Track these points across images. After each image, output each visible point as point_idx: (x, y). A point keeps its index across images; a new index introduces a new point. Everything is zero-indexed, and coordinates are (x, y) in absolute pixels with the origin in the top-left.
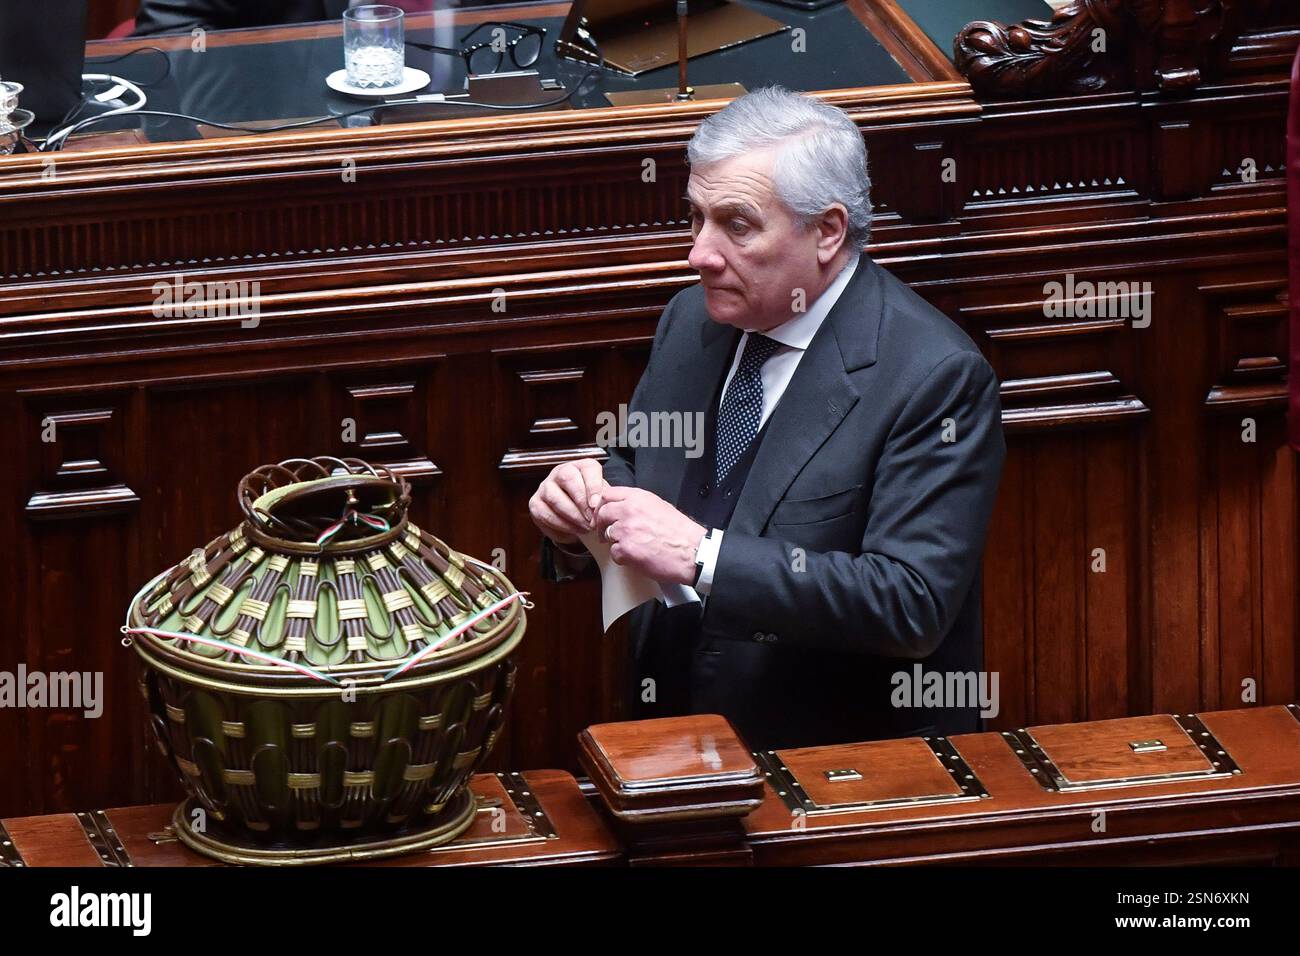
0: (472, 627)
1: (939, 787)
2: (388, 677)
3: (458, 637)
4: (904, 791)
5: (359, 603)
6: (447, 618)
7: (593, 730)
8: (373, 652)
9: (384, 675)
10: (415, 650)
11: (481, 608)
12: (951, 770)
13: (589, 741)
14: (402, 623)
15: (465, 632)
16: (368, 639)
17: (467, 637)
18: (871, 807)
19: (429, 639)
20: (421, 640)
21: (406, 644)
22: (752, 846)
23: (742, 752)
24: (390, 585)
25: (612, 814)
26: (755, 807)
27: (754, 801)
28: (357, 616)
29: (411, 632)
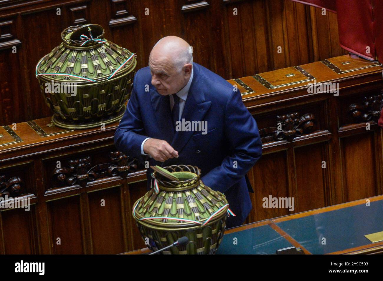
0: (126, 64)
2: (108, 79)
3: (122, 67)
5: (97, 61)
6: (119, 62)
8: (103, 73)
9: (107, 79)
10: (113, 72)
11: (126, 59)
12: (243, 86)
14: (108, 66)
15: (124, 66)
16: (102, 71)
17: (124, 67)
19: (116, 69)
20: (114, 69)
21: (110, 71)
24: (104, 56)
28: (98, 64)
29: (112, 68)
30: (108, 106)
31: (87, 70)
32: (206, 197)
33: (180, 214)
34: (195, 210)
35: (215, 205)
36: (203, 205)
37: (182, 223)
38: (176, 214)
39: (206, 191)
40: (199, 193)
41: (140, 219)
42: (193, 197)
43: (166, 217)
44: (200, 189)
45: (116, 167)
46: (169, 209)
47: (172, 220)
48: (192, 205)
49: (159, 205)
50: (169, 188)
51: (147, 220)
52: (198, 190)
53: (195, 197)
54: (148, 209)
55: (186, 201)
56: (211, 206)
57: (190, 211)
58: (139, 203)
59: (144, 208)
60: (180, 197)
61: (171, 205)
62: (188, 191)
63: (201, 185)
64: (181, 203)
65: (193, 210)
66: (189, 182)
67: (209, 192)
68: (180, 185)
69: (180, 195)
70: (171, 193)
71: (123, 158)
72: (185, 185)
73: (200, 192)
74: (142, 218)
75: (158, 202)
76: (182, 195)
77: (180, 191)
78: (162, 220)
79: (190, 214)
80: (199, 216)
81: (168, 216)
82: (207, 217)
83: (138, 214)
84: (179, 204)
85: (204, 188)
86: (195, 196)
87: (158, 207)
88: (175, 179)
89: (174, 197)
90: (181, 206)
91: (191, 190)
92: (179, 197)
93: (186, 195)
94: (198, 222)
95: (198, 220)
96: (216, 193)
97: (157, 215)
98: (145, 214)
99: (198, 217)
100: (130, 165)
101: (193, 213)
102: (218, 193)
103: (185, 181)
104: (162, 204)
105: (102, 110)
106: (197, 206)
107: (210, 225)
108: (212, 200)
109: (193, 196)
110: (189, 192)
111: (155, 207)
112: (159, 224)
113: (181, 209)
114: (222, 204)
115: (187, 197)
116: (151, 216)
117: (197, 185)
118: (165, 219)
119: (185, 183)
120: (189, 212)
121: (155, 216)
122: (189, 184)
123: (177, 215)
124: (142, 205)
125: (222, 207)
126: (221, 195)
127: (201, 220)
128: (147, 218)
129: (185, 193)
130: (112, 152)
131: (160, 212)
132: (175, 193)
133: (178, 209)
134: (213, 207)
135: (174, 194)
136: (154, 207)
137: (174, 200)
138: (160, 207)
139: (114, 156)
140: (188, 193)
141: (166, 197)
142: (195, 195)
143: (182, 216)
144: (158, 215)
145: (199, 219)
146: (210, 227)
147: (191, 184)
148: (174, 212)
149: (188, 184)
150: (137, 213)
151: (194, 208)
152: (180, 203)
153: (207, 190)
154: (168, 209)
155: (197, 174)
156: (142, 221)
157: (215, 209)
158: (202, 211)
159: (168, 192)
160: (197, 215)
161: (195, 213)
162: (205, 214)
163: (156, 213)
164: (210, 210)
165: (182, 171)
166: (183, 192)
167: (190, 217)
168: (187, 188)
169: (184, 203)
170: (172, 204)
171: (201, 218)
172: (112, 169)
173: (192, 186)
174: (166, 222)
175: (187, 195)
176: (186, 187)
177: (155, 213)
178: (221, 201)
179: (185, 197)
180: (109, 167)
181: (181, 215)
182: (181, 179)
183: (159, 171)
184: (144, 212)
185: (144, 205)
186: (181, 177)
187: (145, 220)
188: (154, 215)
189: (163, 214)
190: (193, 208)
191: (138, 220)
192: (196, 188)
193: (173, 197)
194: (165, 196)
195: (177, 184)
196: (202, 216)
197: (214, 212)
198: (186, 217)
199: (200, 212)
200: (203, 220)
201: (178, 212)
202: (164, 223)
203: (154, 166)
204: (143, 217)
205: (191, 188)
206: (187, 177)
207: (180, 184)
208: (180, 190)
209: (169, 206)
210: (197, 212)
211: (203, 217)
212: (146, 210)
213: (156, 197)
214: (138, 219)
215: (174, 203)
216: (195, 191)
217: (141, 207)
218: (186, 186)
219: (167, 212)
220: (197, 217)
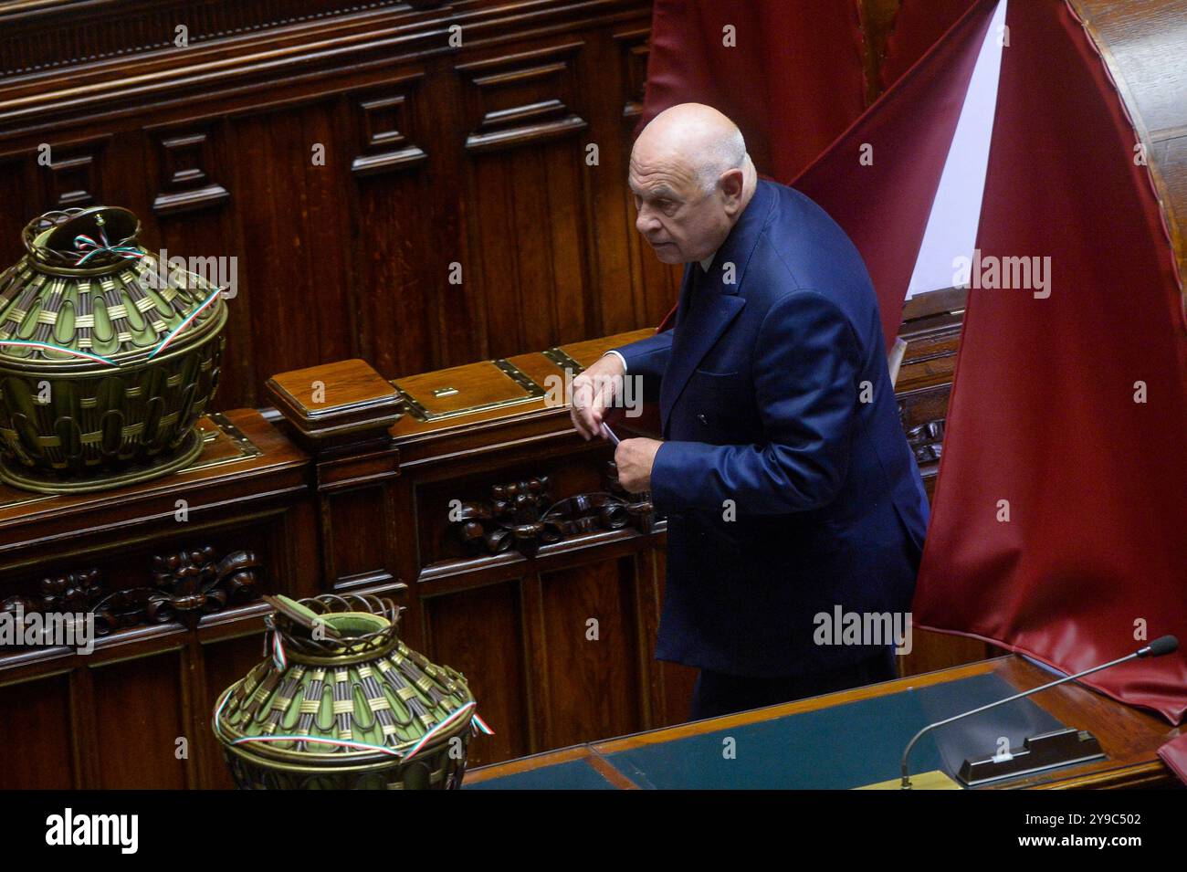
0: (198, 317)
1: (514, 393)
2: (150, 357)
3: (189, 324)
4: (490, 399)
5: (121, 307)
6: (179, 311)
7: (277, 378)
8: (136, 342)
9: (147, 356)
10: (163, 337)
11: (200, 302)
12: (517, 381)
13: (275, 386)
14: (151, 320)
15: (193, 321)
16: (132, 334)
17: (194, 323)
18: (471, 411)
19: (171, 328)
20: (166, 330)
21: (156, 334)
22: (397, 447)
23: (384, 382)
24: (140, 296)
25: (303, 435)
26: (399, 419)
27: (398, 416)
28: (122, 316)
29: (159, 326)
30: (150, 431)
31: (91, 332)
32: (413, 683)
33: (343, 729)
34: (384, 716)
35: (439, 704)
36: (404, 704)
37: (348, 754)
38: (332, 728)
39: (414, 666)
40: (396, 671)
41: (232, 740)
42: (379, 682)
43: (304, 735)
44: (397, 659)
45: (168, 599)
46: (314, 714)
47: (320, 745)
48: (378, 704)
49: (285, 703)
50: (314, 658)
51: (252, 744)
52: (393, 663)
53: (385, 683)
54: (256, 714)
55: (358, 691)
56: (428, 707)
57: (371, 721)
58: (231, 697)
59: (243, 711)
60: (344, 682)
61: (318, 702)
62: (366, 666)
63: (400, 649)
64: (346, 699)
65: (377, 716)
66: (368, 641)
67: (422, 669)
68: (342, 650)
69: (342, 676)
70: (319, 671)
71: (188, 572)
72: (356, 648)
73: (398, 667)
74: (238, 738)
75: (283, 695)
76: (349, 675)
77: (343, 666)
78: (294, 745)
79: (371, 729)
80: (395, 734)
81: (309, 734)
82: (416, 735)
83: (228, 726)
84: (340, 699)
85: (408, 657)
86: (384, 680)
87: (284, 709)
88: (332, 632)
89: (326, 682)
90: (345, 706)
91: (373, 663)
92: (339, 683)
93: (358, 676)
94: (391, 750)
95: (392, 744)
96: (442, 671)
97: (279, 729)
98: (246, 726)
99: (392, 736)
100: (207, 593)
101: (377, 724)
102: (447, 673)
103: (356, 639)
104: (293, 699)
105: (133, 440)
106: (388, 707)
107: (424, 760)
108: (430, 690)
109: (380, 680)
110: (368, 668)
111: (274, 707)
112: (286, 754)
113: (346, 714)
114: (457, 703)
115: (361, 681)
116: (262, 734)
117: (389, 650)
118: (302, 741)
119: (357, 643)
120: (366, 724)
121: (273, 734)
122: (369, 646)
123: (334, 731)
124: (239, 702)
125: (456, 708)
126: (455, 678)
127: (401, 746)
128: (253, 737)
129: (356, 670)
130: (158, 558)
131: (289, 722)
132: (330, 669)
133: (337, 715)
134: (431, 709)
135: (327, 673)
136: (272, 709)
137: (327, 688)
138: (289, 708)
139: (164, 567)
140: (365, 672)
141: (306, 682)
142: (383, 675)
143: (348, 733)
144: (283, 729)
145: (395, 743)
146: (424, 764)
147: (374, 647)
148: (325, 722)
149: (365, 647)
150: (225, 723)
151: (382, 712)
152: (343, 698)
153: (416, 664)
154: (310, 714)
155: (389, 617)
156: (237, 746)
157: (439, 715)
158: (404, 719)
159: (311, 668)
160: (389, 730)
161: (385, 724)
162: (410, 729)
163: (277, 723)
164: (426, 719)
165: (349, 611)
166: (352, 667)
167: (369, 736)
168: (361, 657)
169: (354, 697)
170: (322, 700)
171: (400, 740)
172: (158, 604)
173: (377, 653)
174: (303, 749)
175: (363, 677)
176: (361, 654)
177: (274, 725)
178: (455, 693)
179: (356, 681)
180: (150, 599)
181: (345, 730)
182: (345, 633)
183: (287, 610)
184: (245, 721)
185: (245, 702)
186: (346, 627)
187: (247, 742)
188: (271, 731)
189: (295, 728)
190: (379, 711)
191: (227, 743)
192: (388, 657)
193: (323, 682)
194: (302, 677)
195: (337, 646)
196: (402, 734)
197: (435, 724)
198: (358, 735)
199: (396, 723)
200: (406, 745)
201: (337, 721)
202: (298, 753)
203: (274, 597)
204: (242, 736)
205: (373, 657)
206: (362, 628)
207: (343, 646)
208: (342, 663)
209: (314, 706)
210: (390, 724)
211: (406, 738)
212: (249, 715)
213: (276, 682)
214: (229, 740)
215: (326, 699)
216: (384, 666)
217: (237, 708)
218: (358, 652)
219: (308, 721)
220: (389, 736)
